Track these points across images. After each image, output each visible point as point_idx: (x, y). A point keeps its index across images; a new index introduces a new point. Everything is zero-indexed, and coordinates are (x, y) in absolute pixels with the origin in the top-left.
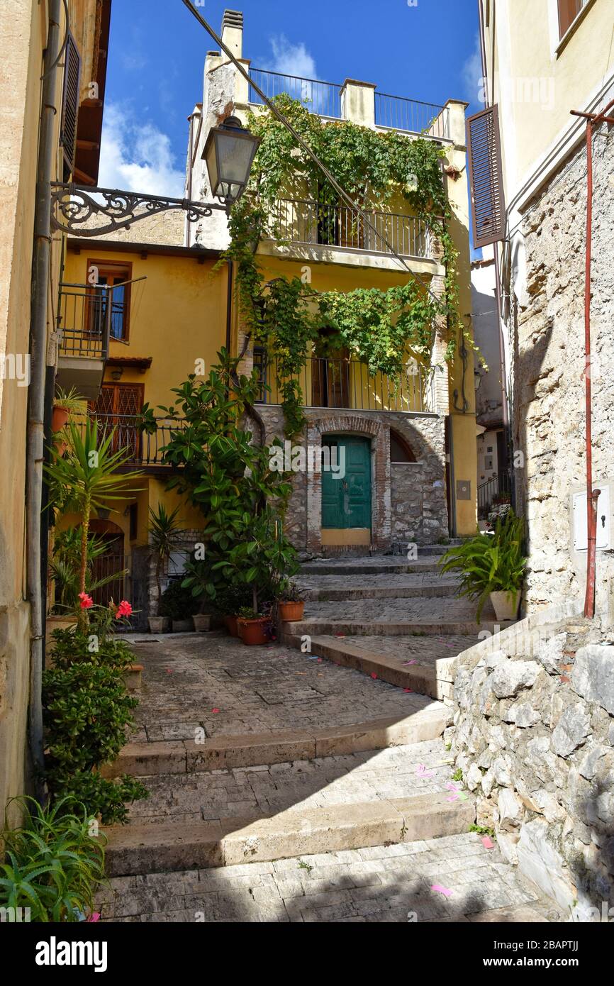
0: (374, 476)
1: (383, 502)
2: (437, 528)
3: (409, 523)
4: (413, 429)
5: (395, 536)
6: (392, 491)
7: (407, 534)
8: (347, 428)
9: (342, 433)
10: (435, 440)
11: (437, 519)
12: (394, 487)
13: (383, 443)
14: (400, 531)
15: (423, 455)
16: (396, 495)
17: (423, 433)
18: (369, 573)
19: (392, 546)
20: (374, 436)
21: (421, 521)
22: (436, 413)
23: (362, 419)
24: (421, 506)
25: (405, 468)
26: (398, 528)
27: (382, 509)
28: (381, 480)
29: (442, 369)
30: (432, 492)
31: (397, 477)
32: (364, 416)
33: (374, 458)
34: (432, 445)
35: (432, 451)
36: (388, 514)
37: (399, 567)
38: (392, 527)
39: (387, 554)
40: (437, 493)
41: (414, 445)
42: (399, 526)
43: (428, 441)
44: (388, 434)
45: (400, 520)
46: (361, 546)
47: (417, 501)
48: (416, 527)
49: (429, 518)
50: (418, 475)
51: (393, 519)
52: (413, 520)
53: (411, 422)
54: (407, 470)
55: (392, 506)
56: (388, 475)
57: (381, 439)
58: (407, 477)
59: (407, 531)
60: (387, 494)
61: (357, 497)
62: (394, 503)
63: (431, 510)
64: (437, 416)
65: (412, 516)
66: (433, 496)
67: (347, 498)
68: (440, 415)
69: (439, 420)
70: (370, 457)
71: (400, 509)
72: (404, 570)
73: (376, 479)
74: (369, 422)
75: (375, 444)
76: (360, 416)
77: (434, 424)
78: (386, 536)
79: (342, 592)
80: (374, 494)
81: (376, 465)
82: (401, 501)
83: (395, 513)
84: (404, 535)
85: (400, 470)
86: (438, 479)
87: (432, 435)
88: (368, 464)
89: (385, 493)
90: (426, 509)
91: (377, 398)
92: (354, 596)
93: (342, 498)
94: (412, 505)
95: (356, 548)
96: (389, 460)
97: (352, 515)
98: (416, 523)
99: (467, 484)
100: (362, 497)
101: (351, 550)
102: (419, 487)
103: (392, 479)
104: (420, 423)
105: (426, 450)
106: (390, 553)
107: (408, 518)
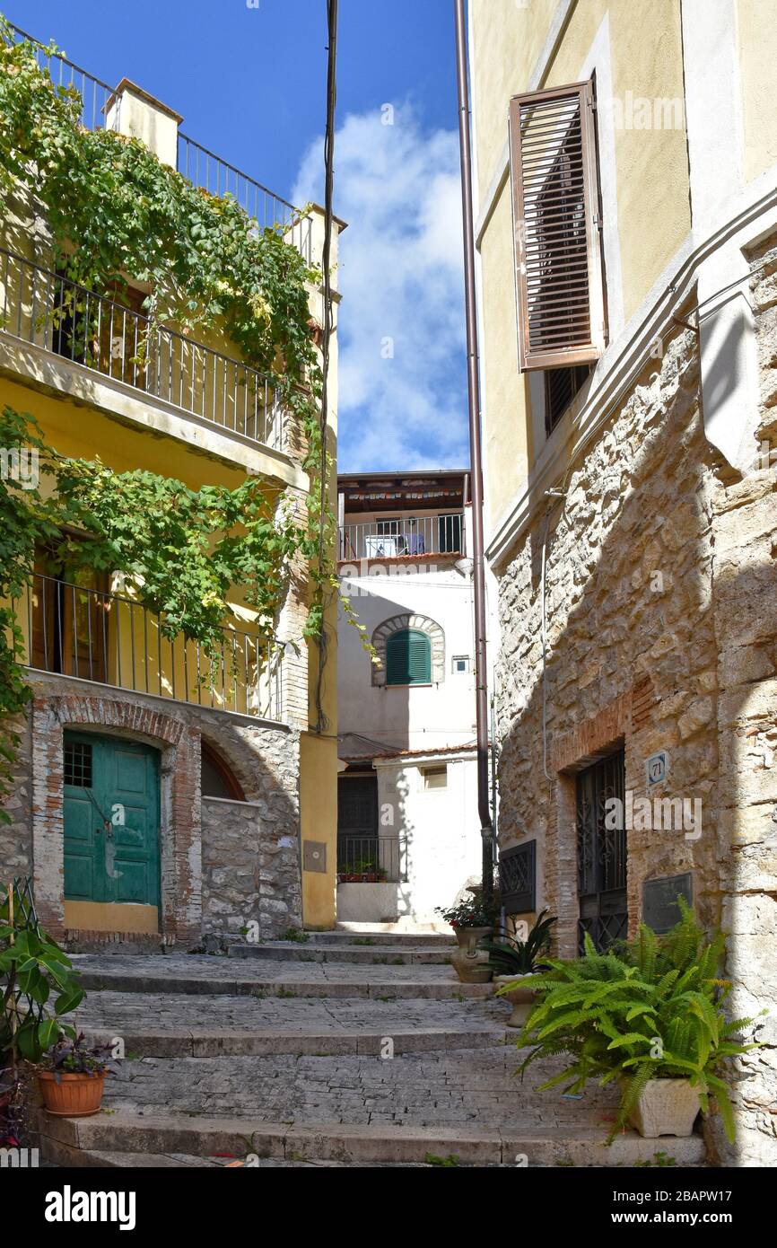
0: (167, 815)
1: (188, 864)
2: (283, 914)
3: (234, 903)
4: (243, 745)
5: (210, 922)
6: (205, 845)
7: (231, 920)
8: (116, 722)
9: (104, 731)
10: (281, 768)
11: (283, 900)
12: (208, 840)
13: (186, 761)
14: (217, 915)
15: (261, 790)
16: (212, 854)
17: (263, 753)
18: (195, 992)
19: (205, 939)
20: (168, 745)
21: (257, 902)
22: (284, 722)
23: (147, 711)
24: (255, 877)
25: (229, 809)
26: (215, 909)
27: (186, 875)
28: (182, 823)
29: (298, 652)
30: (274, 855)
31: (214, 822)
32: (151, 707)
33: (167, 784)
34: (278, 775)
35: (277, 786)
36: (196, 884)
37: (261, 986)
38: (203, 906)
39: (194, 952)
40: (285, 858)
41: (245, 773)
42: (217, 906)
43: (271, 768)
44: (197, 746)
45: (217, 896)
46: (146, 936)
47: (250, 867)
48: (247, 910)
49: (271, 897)
50: (251, 824)
51: (206, 893)
52: (241, 898)
53: (241, 731)
54: (232, 813)
55: (204, 871)
56: (196, 817)
57: (183, 753)
58: (232, 824)
59: (230, 915)
60: (196, 849)
61: (133, 849)
62: (208, 866)
63: (273, 885)
64: (286, 729)
65: (240, 892)
66: (277, 862)
67: (111, 849)
68: (293, 727)
69: (290, 737)
70: (158, 783)
71: (219, 878)
72: (271, 991)
73: (173, 822)
74: (161, 719)
75: (170, 760)
76: (142, 704)
77: (282, 742)
78: (193, 922)
79: (174, 1041)
80: (169, 849)
81: (173, 797)
82: (221, 865)
83: (208, 884)
84: (226, 922)
85: (221, 811)
86: (286, 834)
87: (277, 760)
88: (153, 793)
89: (192, 849)
90: (264, 882)
91: (165, 682)
92: (200, 1050)
93: (101, 851)
94: (240, 873)
95: (136, 939)
96: (198, 792)
97: (121, 879)
98: (248, 904)
99: (321, 847)
100: (142, 850)
101: (126, 942)
102: (253, 844)
103: (204, 825)
104: (256, 735)
105: (265, 783)
106: (201, 951)
107: (232, 893)
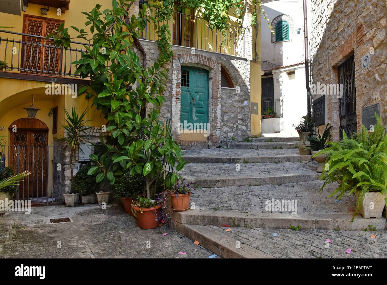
0: (211, 95)
1: (216, 113)
2: (245, 131)
3: (230, 127)
4: (233, 67)
5: (223, 136)
6: (222, 105)
7: (229, 134)
8: (196, 62)
9: (193, 65)
10: (245, 74)
11: (245, 125)
12: (223, 104)
13: (217, 74)
14: (225, 132)
15: (239, 84)
16: (224, 109)
17: (239, 70)
18: (218, 163)
19: (221, 142)
20: (211, 69)
21: (237, 126)
22: (245, 57)
23: (205, 57)
24: (237, 117)
25: (229, 91)
27: (216, 117)
28: (215, 98)
29: (249, 31)
30: (242, 108)
31: (224, 97)
32: (206, 55)
33: (211, 83)
34: (243, 77)
35: (243, 82)
36: (219, 121)
37: (238, 159)
38: (221, 129)
39: (218, 147)
40: (246, 109)
41: (234, 77)
42: (225, 129)
43: (242, 75)
44: (220, 68)
45: (225, 125)
46: (204, 142)
47: (235, 113)
48: (234, 130)
49: (241, 125)
50: (235, 96)
51: (222, 124)
52: (232, 125)
53: (232, 61)
54: (230, 93)
55: (221, 116)
56: (219, 95)
57: (216, 71)
58: (230, 97)
59: (229, 132)
60: (219, 107)
61: (201, 109)
62: (223, 113)
63: (242, 120)
64: (246, 60)
65: (232, 123)
66: (243, 111)
67: (194, 109)
68: (248, 59)
69: (247, 63)
70: (208, 83)
71: (226, 118)
72: (241, 160)
73: (212, 98)
74: (209, 59)
75: (212, 74)
76: (204, 54)
77: (245, 65)
78: (218, 135)
79: (211, 181)
80: (211, 108)
81: (213, 88)
82: (226, 113)
83: (222, 120)
84: (228, 135)
85: (226, 92)
86: (246, 100)
87: (243, 72)
88: (207, 87)
90: (239, 119)
91: (210, 46)
92: (220, 184)
93: (191, 110)
94: (232, 116)
95: (201, 143)
96: (220, 86)
97: (197, 120)
98: (234, 128)
99: (256, 105)
100: (203, 109)
101: (198, 144)
102: (236, 104)
103: (222, 98)
104: (237, 63)
105: (240, 81)
106: (220, 147)
107: (230, 124)
